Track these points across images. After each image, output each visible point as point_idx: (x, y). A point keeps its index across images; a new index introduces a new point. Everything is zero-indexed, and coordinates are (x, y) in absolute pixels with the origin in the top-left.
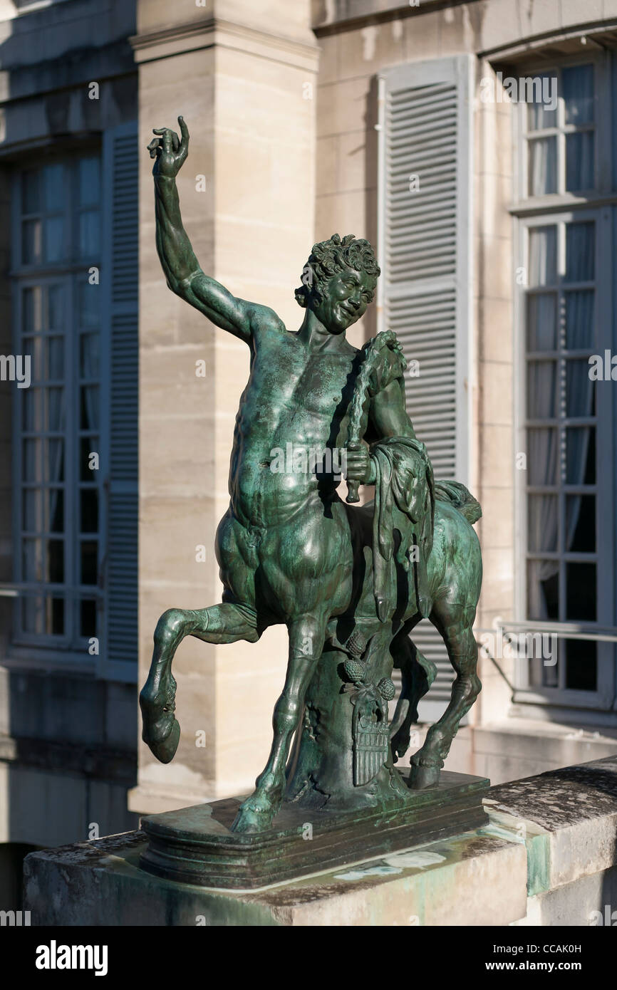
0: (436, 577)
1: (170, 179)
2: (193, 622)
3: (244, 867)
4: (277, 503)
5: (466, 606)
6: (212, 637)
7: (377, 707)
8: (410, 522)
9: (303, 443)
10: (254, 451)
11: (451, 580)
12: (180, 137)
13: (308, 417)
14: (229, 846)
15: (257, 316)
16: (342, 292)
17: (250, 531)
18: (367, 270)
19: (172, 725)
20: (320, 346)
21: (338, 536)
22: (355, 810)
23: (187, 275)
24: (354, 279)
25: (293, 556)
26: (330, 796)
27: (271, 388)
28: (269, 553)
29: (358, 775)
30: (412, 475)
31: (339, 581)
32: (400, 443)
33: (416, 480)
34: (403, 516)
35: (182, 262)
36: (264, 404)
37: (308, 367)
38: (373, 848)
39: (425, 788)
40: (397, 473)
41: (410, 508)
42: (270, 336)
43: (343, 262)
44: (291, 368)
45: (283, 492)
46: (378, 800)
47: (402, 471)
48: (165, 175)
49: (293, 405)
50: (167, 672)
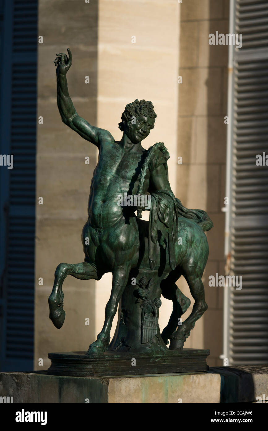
0: (182, 254)
1: (63, 76)
2: (71, 269)
3: (91, 368)
4: (108, 218)
5: (197, 267)
6: (80, 276)
7: (153, 310)
8: (165, 227)
9: (120, 193)
10: (98, 196)
11: (190, 255)
12: (68, 57)
13: (122, 181)
14: (85, 359)
15: (101, 135)
16: (139, 126)
17: (96, 230)
18: (150, 116)
19: (62, 312)
20: (129, 149)
21: (134, 233)
22: (141, 353)
23: (71, 116)
24: (144, 120)
25: (114, 241)
26: (130, 347)
27: (107, 168)
28: (104, 240)
29: (143, 339)
30: (167, 207)
31: (134, 252)
32: (163, 193)
33: (168, 209)
34: (163, 225)
35: (69, 111)
36: (103, 175)
37: (122, 159)
38: (149, 370)
39: (176, 349)
40: (160, 206)
41: (166, 221)
42: (107, 144)
43: (139, 113)
44: (115, 159)
45: (111, 214)
46: (152, 350)
47: (162, 205)
48: (61, 74)
49: (116, 176)
50: (60, 289)
